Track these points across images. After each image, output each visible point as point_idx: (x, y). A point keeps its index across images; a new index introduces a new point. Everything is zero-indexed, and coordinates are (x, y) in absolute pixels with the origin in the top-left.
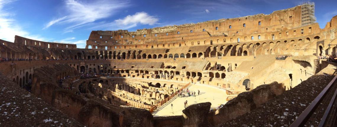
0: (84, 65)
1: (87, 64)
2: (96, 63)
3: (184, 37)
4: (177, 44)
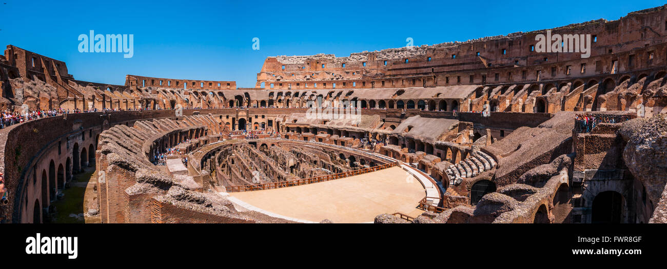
0: (244, 118)
1: (250, 115)
2: (266, 113)
3: (435, 67)
4: (420, 80)
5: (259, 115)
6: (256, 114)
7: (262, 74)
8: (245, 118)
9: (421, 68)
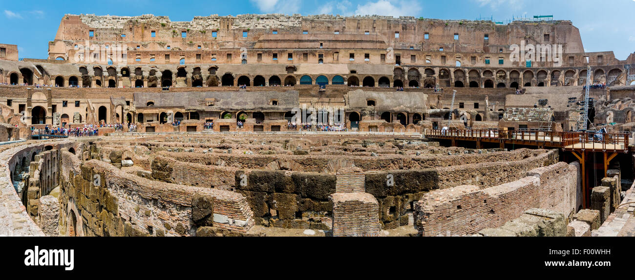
0: (42, 105)
1: (55, 101)
2: (83, 97)
3: (325, 41)
4: (314, 55)
5: (69, 100)
6: (64, 99)
7: (58, 43)
8: (45, 106)
9: (306, 41)
